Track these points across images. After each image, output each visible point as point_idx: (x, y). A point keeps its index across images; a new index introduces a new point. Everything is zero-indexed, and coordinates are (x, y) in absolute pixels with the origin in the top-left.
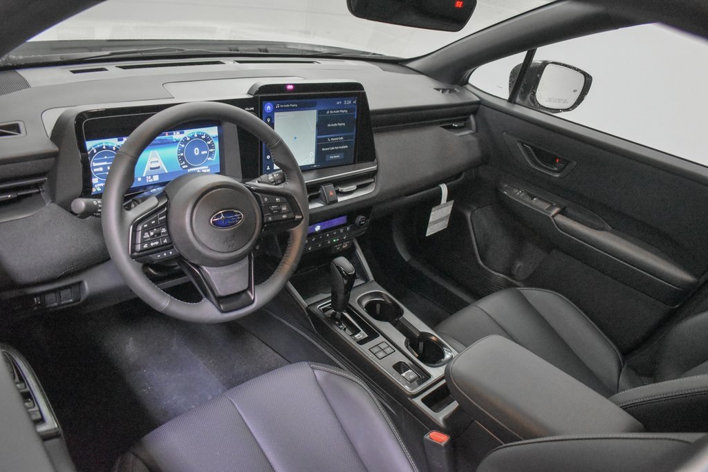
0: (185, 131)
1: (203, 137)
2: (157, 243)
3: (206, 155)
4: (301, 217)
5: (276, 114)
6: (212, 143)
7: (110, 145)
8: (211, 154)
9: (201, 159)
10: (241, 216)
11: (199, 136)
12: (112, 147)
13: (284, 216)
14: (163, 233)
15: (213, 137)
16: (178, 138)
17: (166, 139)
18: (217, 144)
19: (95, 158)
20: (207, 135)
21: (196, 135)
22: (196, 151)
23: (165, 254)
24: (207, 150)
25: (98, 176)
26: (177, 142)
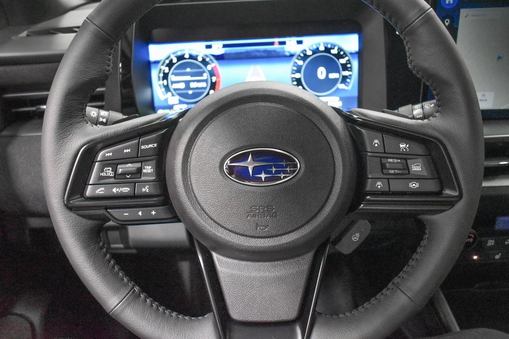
0: (305, 39)
1: (335, 51)
2: (126, 190)
3: (336, 80)
4: (456, 194)
5: (463, 12)
6: (349, 62)
7: (194, 53)
8: (344, 79)
9: (328, 84)
10: (296, 166)
11: (327, 50)
12: (197, 56)
13: (414, 185)
14: (147, 174)
15: (351, 54)
16: (293, 51)
17: (275, 51)
18: (355, 64)
19: (176, 69)
20: (340, 49)
21: (322, 48)
22: (321, 73)
23: (140, 213)
24: (339, 72)
25: (180, 95)
26: (292, 56)
